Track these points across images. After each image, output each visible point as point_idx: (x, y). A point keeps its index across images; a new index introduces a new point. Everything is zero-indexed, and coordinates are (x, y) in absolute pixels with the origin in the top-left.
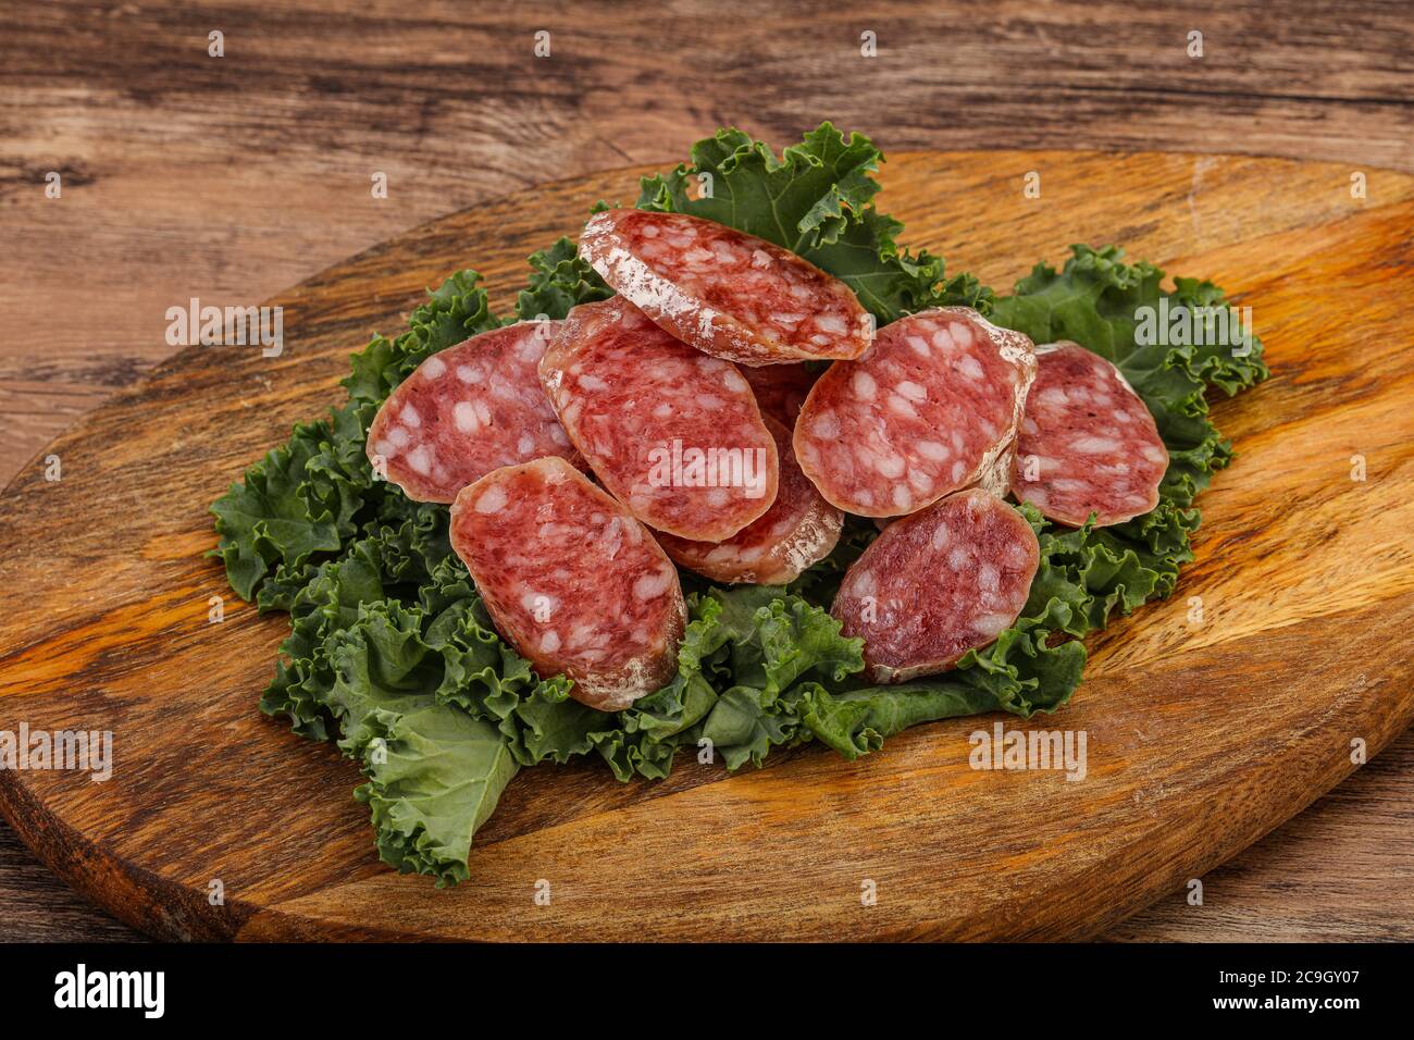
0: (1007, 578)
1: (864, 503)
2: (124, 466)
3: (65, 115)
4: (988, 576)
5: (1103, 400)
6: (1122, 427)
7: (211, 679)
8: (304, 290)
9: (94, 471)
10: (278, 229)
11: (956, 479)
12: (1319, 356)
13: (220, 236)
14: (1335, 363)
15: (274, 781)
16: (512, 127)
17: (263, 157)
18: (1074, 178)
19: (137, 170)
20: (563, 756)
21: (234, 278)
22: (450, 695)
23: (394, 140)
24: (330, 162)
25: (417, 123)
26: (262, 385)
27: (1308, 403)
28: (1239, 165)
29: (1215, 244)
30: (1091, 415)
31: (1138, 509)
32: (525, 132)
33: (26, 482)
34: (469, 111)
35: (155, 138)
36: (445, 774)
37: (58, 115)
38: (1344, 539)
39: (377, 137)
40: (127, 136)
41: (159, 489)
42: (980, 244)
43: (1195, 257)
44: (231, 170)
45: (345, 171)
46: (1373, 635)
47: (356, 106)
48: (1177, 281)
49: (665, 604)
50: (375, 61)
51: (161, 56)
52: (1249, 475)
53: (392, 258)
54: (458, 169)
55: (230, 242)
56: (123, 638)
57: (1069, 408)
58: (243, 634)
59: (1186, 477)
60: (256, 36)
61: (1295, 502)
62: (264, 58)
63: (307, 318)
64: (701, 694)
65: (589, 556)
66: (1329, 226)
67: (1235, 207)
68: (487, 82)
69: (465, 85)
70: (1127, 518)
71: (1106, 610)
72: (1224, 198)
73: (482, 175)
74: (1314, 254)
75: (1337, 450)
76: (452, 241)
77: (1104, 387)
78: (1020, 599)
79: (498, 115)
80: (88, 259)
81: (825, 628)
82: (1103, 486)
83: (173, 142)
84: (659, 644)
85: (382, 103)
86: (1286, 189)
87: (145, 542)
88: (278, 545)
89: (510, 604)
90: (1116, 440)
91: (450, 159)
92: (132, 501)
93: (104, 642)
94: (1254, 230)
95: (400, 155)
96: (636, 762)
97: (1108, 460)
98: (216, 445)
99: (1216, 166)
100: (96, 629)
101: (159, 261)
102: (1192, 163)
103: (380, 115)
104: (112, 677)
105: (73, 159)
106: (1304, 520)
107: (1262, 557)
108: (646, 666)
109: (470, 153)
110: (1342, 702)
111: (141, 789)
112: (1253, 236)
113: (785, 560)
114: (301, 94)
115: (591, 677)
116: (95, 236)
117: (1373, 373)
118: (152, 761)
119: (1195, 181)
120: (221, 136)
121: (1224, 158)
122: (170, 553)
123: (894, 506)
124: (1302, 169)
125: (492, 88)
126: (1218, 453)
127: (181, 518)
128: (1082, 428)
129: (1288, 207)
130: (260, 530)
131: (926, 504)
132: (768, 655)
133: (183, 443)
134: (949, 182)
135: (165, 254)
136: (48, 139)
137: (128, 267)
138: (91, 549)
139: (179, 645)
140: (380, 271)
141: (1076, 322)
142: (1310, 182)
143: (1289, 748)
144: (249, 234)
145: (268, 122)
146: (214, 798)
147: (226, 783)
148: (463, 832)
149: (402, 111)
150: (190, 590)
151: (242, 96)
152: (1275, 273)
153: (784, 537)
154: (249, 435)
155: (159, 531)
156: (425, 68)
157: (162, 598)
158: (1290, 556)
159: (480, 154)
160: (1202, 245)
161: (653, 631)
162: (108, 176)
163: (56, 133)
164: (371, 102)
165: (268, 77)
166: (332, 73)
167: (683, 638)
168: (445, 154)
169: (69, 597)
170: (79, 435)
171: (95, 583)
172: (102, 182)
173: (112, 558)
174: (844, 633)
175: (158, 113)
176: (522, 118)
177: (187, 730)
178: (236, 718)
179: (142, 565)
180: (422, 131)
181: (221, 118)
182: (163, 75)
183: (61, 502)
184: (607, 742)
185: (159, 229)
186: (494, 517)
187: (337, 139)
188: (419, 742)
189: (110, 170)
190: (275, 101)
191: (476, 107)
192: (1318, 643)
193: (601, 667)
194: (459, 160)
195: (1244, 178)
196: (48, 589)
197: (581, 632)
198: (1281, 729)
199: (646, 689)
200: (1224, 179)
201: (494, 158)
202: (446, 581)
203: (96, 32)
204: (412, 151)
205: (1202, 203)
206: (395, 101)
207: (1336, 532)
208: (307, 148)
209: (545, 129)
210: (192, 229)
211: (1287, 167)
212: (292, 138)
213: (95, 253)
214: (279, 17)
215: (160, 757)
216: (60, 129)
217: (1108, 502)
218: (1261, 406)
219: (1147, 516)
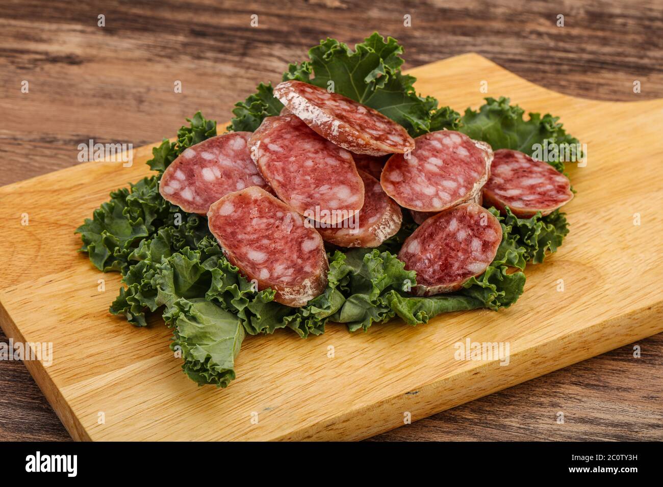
3: (69, 36)
37: (66, 36)
49: (318, 253)
136: (60, 45)
163: (65, 42)
186: (229, 216)
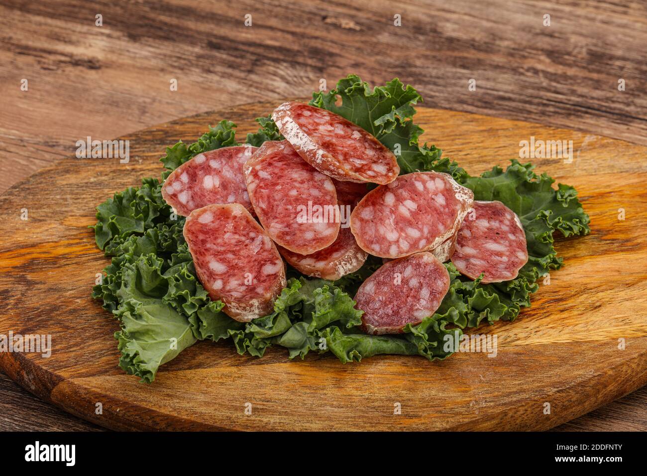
0: (433, 295)
1: (376, 250)
2: (67, 185)
3: (96, 39)
4: (425, 293)
5: (505, 228)
6: (510, 241)
7: (75, 279)
8: (169, 125)
9: (53, 184)
10: (173, 102)
11: (421, 247)
12: (617, 229)
13: (148, 100)
14: (623, 233)
15: (88, 327)
16: (290, 76)
17: (177, 71)
18: (528, 135)
19: (121, 67)
20: (216, 338)
21: (148, 119)
22: (169, 300)
23: (237, 73)
24: (205, 77)
25: (249, 68)
26: (138, 161)
27: (605, 248)
28: (605, 141)
29: (584, 173)
30: (497, 233)
31: (507, 278)
32: (295, 79)
33: (23, 183)
34: (274, 67)
35: (132, 55)
36: (157, 334)
37: (93, 39)
38: (603, 309)
39: (230, 71)
40: (120, 52)
41: (79, 196)
42: (476, 156)
43: (573, 177)
44: (161, 74)
45: (211, 82)
46: (603, 353)
47: (224, 56)
48: (560, 185)
49: (275, 278)
50: (238, 39)
51: (147, 22)
52: (567, 275)
53: (212, 118)
54: (261, 90)
55: (151, 104)
56: (43, 256)
57: (488, 229)
58: (95, 263)
59: (535, 269)
60: (190, 20)
61: (585, 290)
62: (191, 30)
63: (167, 137)
64: (284, 321)
65: (245, 251)
66: (639, 174)
67: (598, 159)
68: (285, 55)
69: (275, 55)
70: (500, 281)
71: (479, 319)
72: (595, 154)
73: (271, 94)
74: (629, 185)
75: (612, 271)
76: (241, 115)
77: (507, 223)
78: (437, 305)
79: (286, 70)
80: (87, 100)
81: (348, 303)
82: (494, 266)
83: (139, 58)
84: (268, 295)
85: (236, 57)
86: (624, 155)
87: (65, 217)
88: (118, 227)
89: (204, 265)
90: (506, 246)
91: (259, 85)
92: (65, 200)
93: (34, 256)
94: (604, 170)
95: (237, 80)
96: (247, 346)
97: (499, 254)
98: (109, 183)
99: (595, 140)
100: (32, 250)
101: (117, 106)
102: (584, 137)
103: (234, 62)
104: (33, 271)
105: (94, 58)
106: (587, 298)
107: (562, 311)
108: (260, 304)
109: (267, 84)
110: (580, 380)
111: (30, 319)
112: (603, 172)
113: (335, 270)
114: (202, 47)
115: (233, 304)
116: (93, 91)
117: (639, 241)
118: (38, 309)
119: (583, 144)
120: (162, 59)
121: (600, 137)
122: (75, 224)
123: (389, 253)
124: (634, 148)
125: (287, 58)
126: (554, 261)
127: (84, 210)
128: (491, 239)
129: (622, 162)
130: (112, 219)
131: (404, 255)
132: (317, 309)
133: (95, 179)
134: (471, 127)
135: (121, 104)
136: (86, 48)
137: (103, 106)
138: (41, 216)
139: (65, 263)
140: (205, 122)
141: (505, 194)
142: (637, 154)
143: (549, 396)
144: (160, 102)
145: (184, 57)
146: (60, 329)
147: (67, 324)
148: (157, 360)
149: (244, 62)
150: (78, 241)
151: (176, 44)
152: (608, 190)
153: (337, 259)
154: (125, 181)
155: (73, 214)
156: (260, 45)
157: (65, 242)
158: (576, 313)
159: (272, 85)
160: (577, 173)
161: (267, 289)
162: (107, 67)
163: (90, 46)
164: (232, 55)
165: (190, 38)
166: (218, 41)
167: (280, 295)
168: (257, 82)
169: (26, 234)
170: (52, 168)
171: (38, 230)
172: (104, 69)
173: (49, 222)
174: (356, 307)
175: (137, 45)
176: (295, 73)
177: (58, 299)
178: (81, 298)
179: (61, 227)
180: (250, 71)
181: (164, 52)
182: (145, 29)
183: (34, 194)
184: (236, 335)
185: (122, 93)
186: (206, 225)
187: (212, 69)
188: (147, 317)
189: (108, 65)
190: (190, 48)
191: (277, 65)
192: (576, 353)
193: (239, 300)
194: (263, 86)
195: (606, 147)
196: (17, 229)
197: (233, 283)
198: (547, 386)
199: (259, 315)
200: (597, 146)
201: (278, 88)
202: (182, 252)
203: (122, 8)
204: (243, 79)
205: (583, 155)
206: (242, 57)
207: (600, 306)
208: (197, 70)
209: (305, 79)
210: (136, 96)
211: (628, 146)
212: (192, 65)
213: (91, 98)
214: (203, 14)
215: (42, 308)
216: (93, 45)
217: (494, 272)
218: (583, 246)
219: (510, 282)
